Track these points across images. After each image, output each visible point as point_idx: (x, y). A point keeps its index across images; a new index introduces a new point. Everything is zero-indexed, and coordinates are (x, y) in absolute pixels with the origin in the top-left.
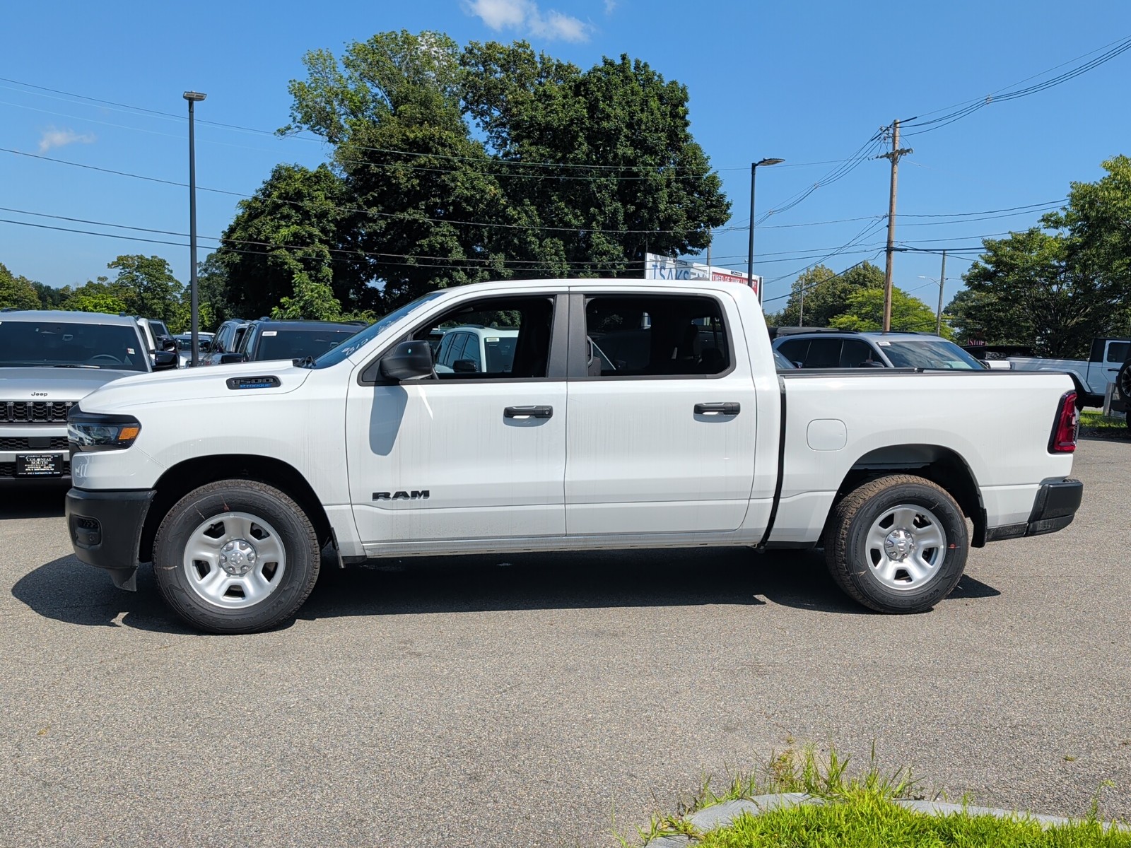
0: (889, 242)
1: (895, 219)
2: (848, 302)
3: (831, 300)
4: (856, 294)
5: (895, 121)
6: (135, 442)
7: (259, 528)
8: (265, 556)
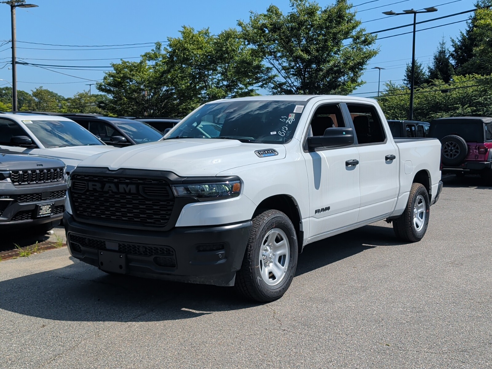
0: (13, 58)
6: (241, 192)
7: (279, 236)
8: (279, 253)
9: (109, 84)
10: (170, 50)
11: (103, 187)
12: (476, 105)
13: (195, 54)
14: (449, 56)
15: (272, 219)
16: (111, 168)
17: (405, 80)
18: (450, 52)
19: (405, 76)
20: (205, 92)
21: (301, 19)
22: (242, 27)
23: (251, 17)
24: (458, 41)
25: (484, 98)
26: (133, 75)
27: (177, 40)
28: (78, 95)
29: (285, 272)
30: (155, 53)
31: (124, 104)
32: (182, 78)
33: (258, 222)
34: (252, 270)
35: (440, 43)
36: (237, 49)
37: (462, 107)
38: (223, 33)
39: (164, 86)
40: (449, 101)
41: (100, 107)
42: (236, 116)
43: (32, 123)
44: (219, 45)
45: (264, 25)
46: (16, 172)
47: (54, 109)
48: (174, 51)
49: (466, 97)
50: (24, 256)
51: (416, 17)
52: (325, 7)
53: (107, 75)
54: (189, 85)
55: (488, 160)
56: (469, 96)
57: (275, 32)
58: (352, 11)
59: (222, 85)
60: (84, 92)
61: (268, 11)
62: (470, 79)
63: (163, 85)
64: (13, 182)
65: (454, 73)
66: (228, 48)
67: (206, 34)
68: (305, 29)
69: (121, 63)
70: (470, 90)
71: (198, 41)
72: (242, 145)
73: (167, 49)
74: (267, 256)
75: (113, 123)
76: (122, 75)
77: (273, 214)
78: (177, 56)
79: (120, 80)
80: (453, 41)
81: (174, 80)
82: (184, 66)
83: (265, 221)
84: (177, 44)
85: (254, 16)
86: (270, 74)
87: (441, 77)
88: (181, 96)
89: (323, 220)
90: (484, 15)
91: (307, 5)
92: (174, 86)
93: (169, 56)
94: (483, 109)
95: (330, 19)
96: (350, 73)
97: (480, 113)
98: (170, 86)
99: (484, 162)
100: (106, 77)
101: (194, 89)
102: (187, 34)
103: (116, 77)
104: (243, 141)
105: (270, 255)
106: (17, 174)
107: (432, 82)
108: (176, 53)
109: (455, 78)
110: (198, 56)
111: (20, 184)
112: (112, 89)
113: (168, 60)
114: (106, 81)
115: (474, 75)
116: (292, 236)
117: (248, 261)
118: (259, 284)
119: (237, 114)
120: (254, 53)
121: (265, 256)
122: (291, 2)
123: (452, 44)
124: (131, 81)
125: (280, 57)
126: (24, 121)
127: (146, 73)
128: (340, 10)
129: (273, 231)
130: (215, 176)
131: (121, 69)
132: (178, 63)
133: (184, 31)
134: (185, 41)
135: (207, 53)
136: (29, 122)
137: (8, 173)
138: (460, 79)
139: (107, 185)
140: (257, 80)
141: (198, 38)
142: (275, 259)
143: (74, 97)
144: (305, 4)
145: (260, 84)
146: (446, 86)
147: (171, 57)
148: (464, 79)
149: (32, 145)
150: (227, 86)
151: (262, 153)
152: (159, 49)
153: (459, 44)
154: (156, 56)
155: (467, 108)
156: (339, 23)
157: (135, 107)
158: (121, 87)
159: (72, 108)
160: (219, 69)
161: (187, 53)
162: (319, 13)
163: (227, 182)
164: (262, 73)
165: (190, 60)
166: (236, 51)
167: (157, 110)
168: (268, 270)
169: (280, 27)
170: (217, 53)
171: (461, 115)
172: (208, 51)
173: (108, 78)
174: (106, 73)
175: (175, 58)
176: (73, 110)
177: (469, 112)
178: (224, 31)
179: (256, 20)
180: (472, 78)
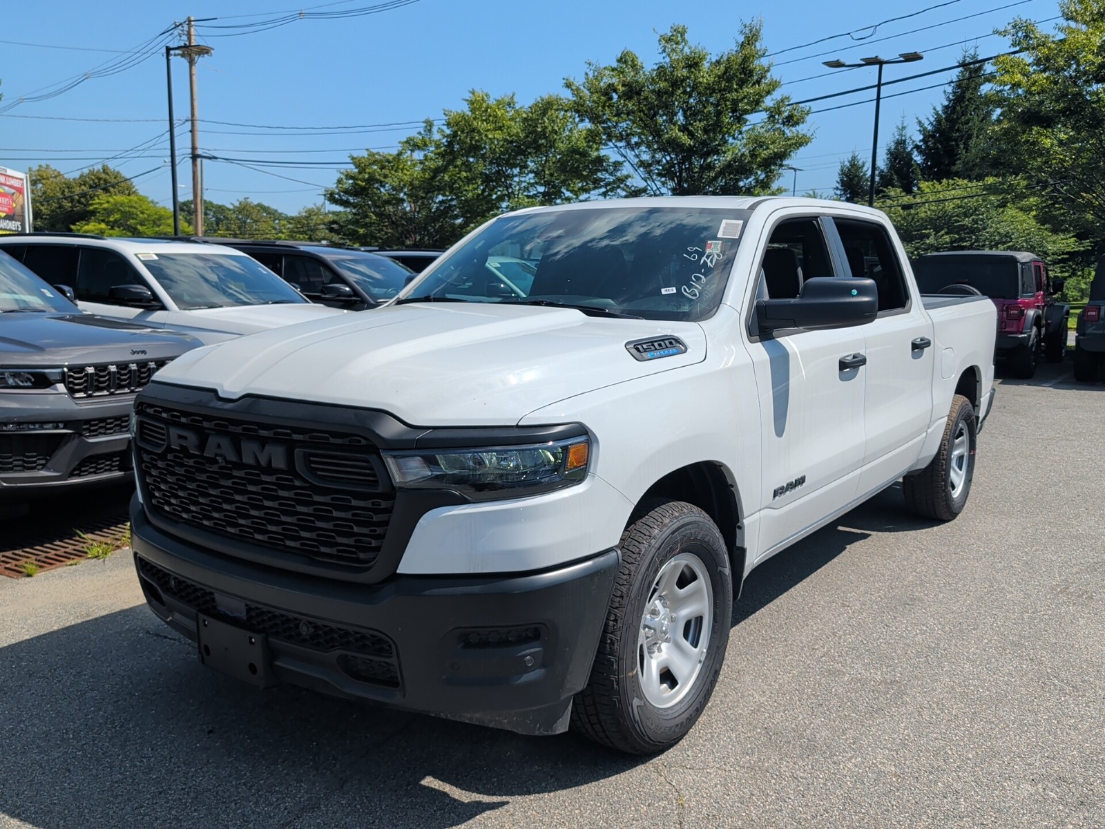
0: (194, 148)
1: (198, 125)
2: (91, 208)
3: (70, 204)
4: (99, 199)
5: (189, 18)
6: (591, 471)
7: (686, 571)
8: (686, 612)
9: (346, 192)
10: (448, 132)
11: (202, 446)
12: (959, 231)
13: (490, 139)
14: (912, 150)
15: (673, 533)
16: (224, 392)
17: (837, 189)
18: (913, 142)
19: (838, 182)
20: (508, 204)
21: (677, 76)
22: (572, 90)
23: (586, 74)
24: (929, 123)
25: (973, 220)
26: (386, 176)
27: (460, 114)
28: (306, 212)
29: (700, 662)
30: (423, 138)
31: (372, 224)
32: (469, 181)
33: (637, 544)
34: (618, 685)
35: (898, 128)
36: (562, 130)
37: (935, 235)
38: (538, 102)
39: (438, 194)
40: (912, 224)
41: (331, 230)
42: (562, 248)
43: (156, 258)
44: (530, 123)
45: (612, 87)
46: (80, 369)
47: (267, 234)
48: (455, 135)
49: (941, 217)
50: (96, 557)
51: (883, 71)
52: (717, 55)
53: (342, 176)
54: (480, 192)
55: (1024, 331)
56: (947, 215)
57: (630, 98)
58: (764, 62)
59: (535, 192)
60: (314, 206)
61: (619, 61)
62: (948, 187)
63: (436, 193)
64: (72, 391)
65: (920, 177)
66: (546, 127)
67: (510, 104)
68: (681, 93)
69: (366, 156)
70: (949, 206)
71: (496, 116)
72: (586, 324)
73: (442, 131)
74: (655, 630)
75: (328, 259)
76: (367, 176)
77: (676, 518)
78: (461, 142)
79: (364, 184)
80: (920, 123)
81: (454, 184)
82: (471, 160)
83: (653, 541)
84: (461, 121)
85: (594, 71)
86: (619, 174)
87: (899, 184)
88: (468, 211)
89: (789, 511)
90: (1011, 66)
91: (687, 50)
92: (455, 194)
93: (446, 144)
94: (970, 237)
95: (726, 76)
96: (759, 173)
97: (964, 244)
98: (447, 193)
99: (1016, 334)
100: (342, 179)
101: (487, 200)
102: (476, 104)
103: (357, 179)
104: (591, 312)
105: (663, 624)
106: (82, 373)
107: (884, 192)
108: (458, 138)
109: (924, 185)
110: (496, 142)
111: (90, 396)
112: (351, 199)
113: (444, 150)
114: (341, 185)
115: (955, 180)
116: (719, 568)
117: (609, 660)
118: (637, 718)
119: (563, 246)
120: (592, 137)
121: (650, 628)
122: (660, 44)
123: (919, 128)
124: (384, 187)
125: (636, 143)
126: (139, 256)
127: (408, 173)
128: (745, 59)
129: (672, 563)
130: (515, 424)
131: (365, 166)
132: (462, 155)
133: (473, 100)
134: (474, 116)
135: (510, 137)
136: (151, 256)
137: (59, 373)
138: (932, 187)
139: (212, 441)
140: (597, 183)
141: (497, 110)
142: (674, 630)
143: (299, 214)
144: (683, 50)
145: (603, 190)
146: (907, 199)
147: (450, 144)
148: (938, 187)
149: (153, 303)
150: (544, 194)
151: (643, 349)
152: (430, 131)
153: (930, 128)
154: (425, 142)
155: (943, 235)
156: (742, 83)
157: (390, 231)
158: (366, 196)
159: (296, 232)
160: (531, 164)
161: (477, 138)
162: (706, 65)
163: (551, 443)
164: (606, 170)
165: (482, 150)
166: (561, 134)
167: (426, 235)
168: (658, 664)
169: (641, 90)
170: (527, 137)
171: (932, 247)
172: (512, 134)
173: (345, 181)
174: (342, 173)
175: (456, 147)
176: (298, 236)
177: (946, 243)
178: (539, 99)
179: (598, 78)
180: (953, 185)
